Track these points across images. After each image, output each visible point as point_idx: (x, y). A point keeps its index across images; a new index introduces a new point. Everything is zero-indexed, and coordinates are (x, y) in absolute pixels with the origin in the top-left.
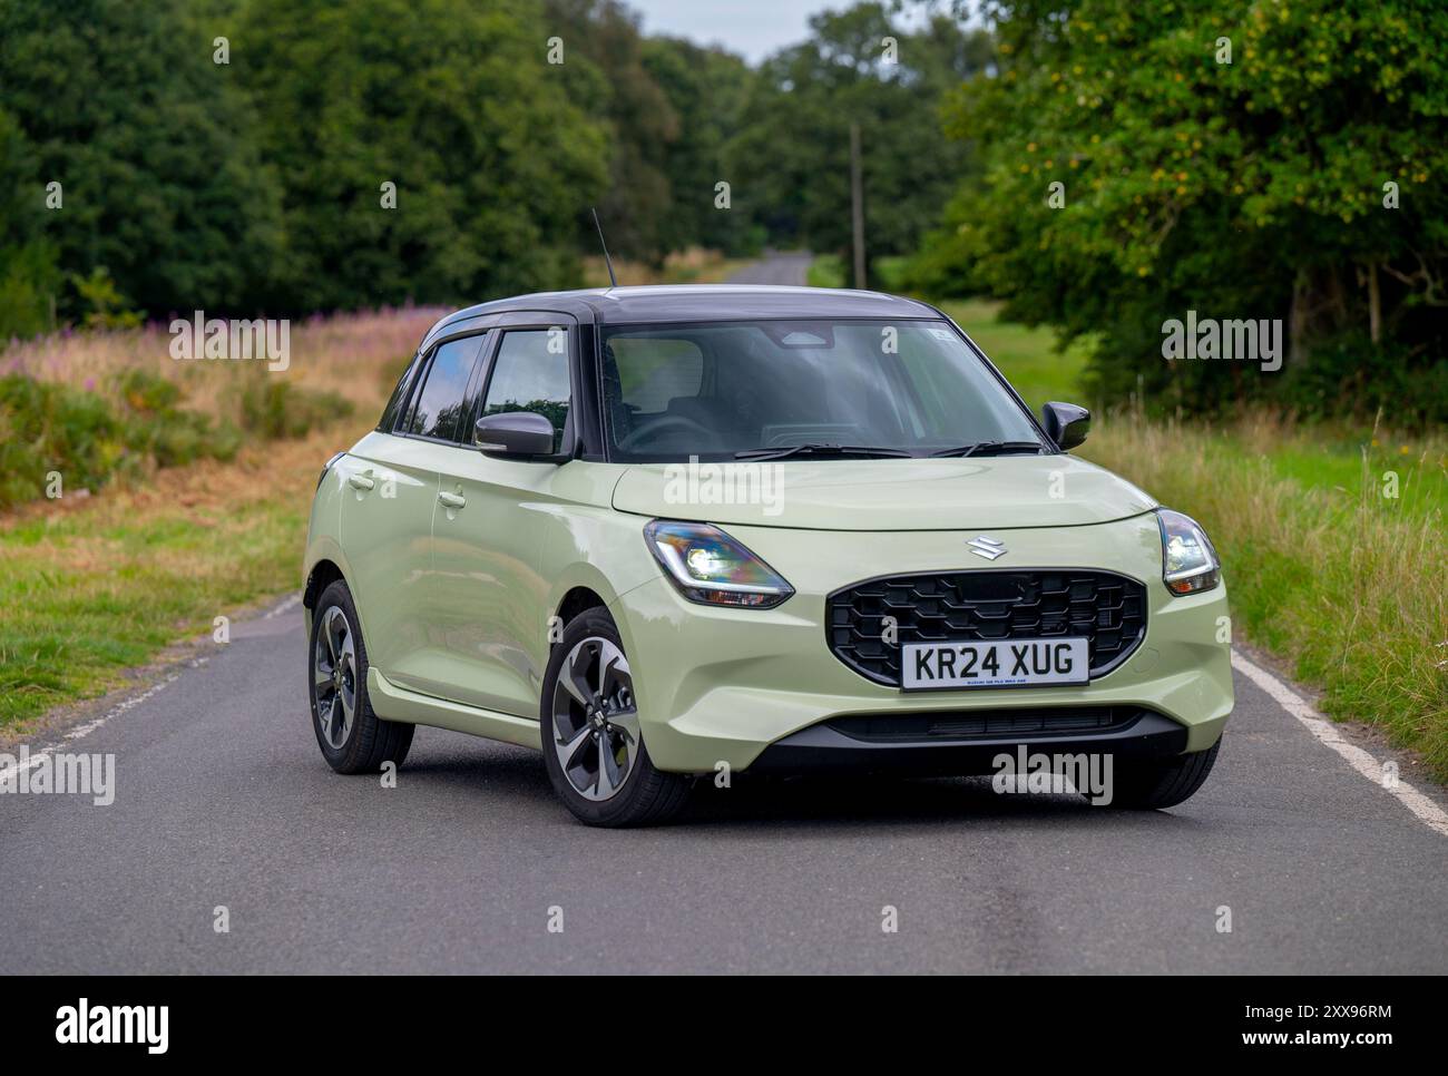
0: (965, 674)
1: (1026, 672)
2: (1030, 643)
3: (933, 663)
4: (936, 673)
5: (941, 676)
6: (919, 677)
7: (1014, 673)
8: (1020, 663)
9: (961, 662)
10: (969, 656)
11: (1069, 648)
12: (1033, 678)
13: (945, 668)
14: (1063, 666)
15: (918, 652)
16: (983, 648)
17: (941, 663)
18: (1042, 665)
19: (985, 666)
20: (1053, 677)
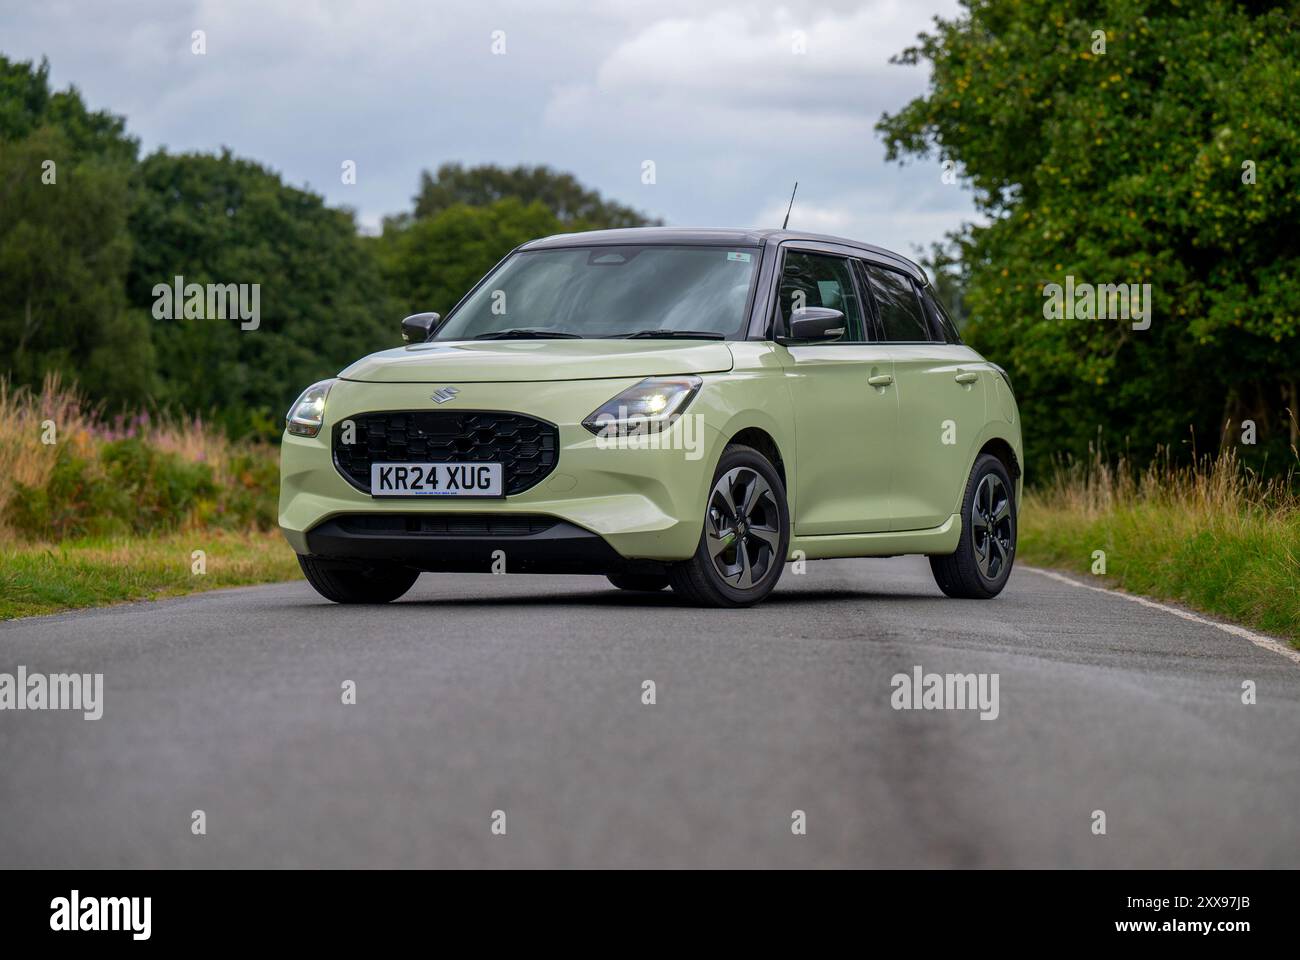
0: (414, 486)
1: (457, 487)
2: (460, 465)
3: (392, 477)
4: (394, 485)
5: (397, 487)
6: (382, 488)
7: (448, 487)
8: (453, 480)
9: (412, 478)
10: (417, 473)
11: (488, 470)
12: (462, 491)
13: (400, 482)
14: (484, 483)
15: (382, 469)
16: (427, 467)
17: (398, 478)
18: (468, 483)
19: (428, 481)
20: (476, 491)
